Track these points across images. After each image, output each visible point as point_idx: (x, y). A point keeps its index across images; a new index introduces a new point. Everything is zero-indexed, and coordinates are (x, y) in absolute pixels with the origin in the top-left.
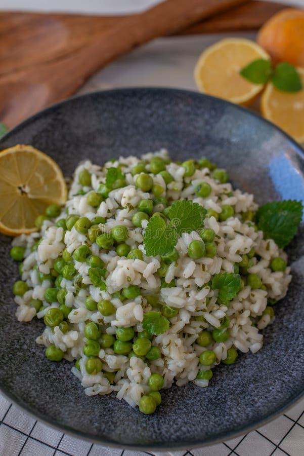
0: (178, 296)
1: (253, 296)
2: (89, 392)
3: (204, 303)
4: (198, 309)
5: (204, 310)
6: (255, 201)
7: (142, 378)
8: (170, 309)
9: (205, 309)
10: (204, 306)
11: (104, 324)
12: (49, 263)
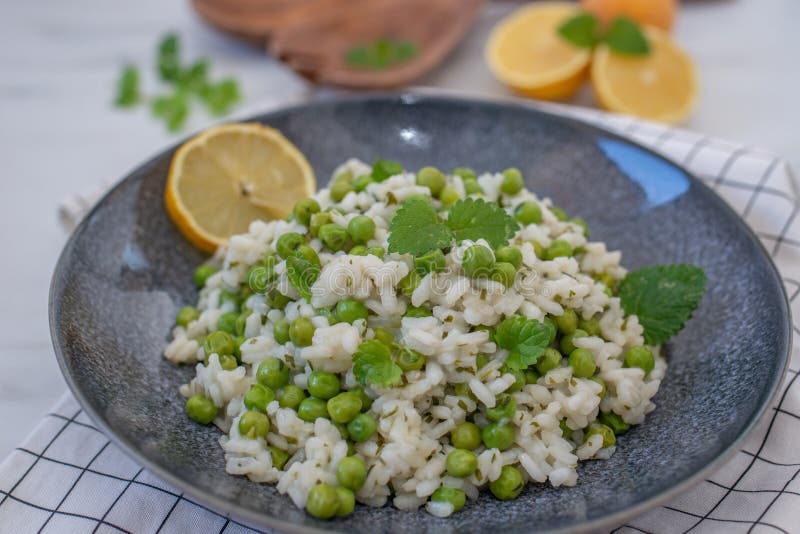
0: (427, 331)
1: (574, 384)
2: (233, 466)
3: (472, 355)
4: (461, 365)
5: (469, 370)
6: (622, 264)
7: (329, 460)
8: (412, 354)
9: (471, 368)
10: (471, 361)
11: (294, 366)
12: (240, 268)
